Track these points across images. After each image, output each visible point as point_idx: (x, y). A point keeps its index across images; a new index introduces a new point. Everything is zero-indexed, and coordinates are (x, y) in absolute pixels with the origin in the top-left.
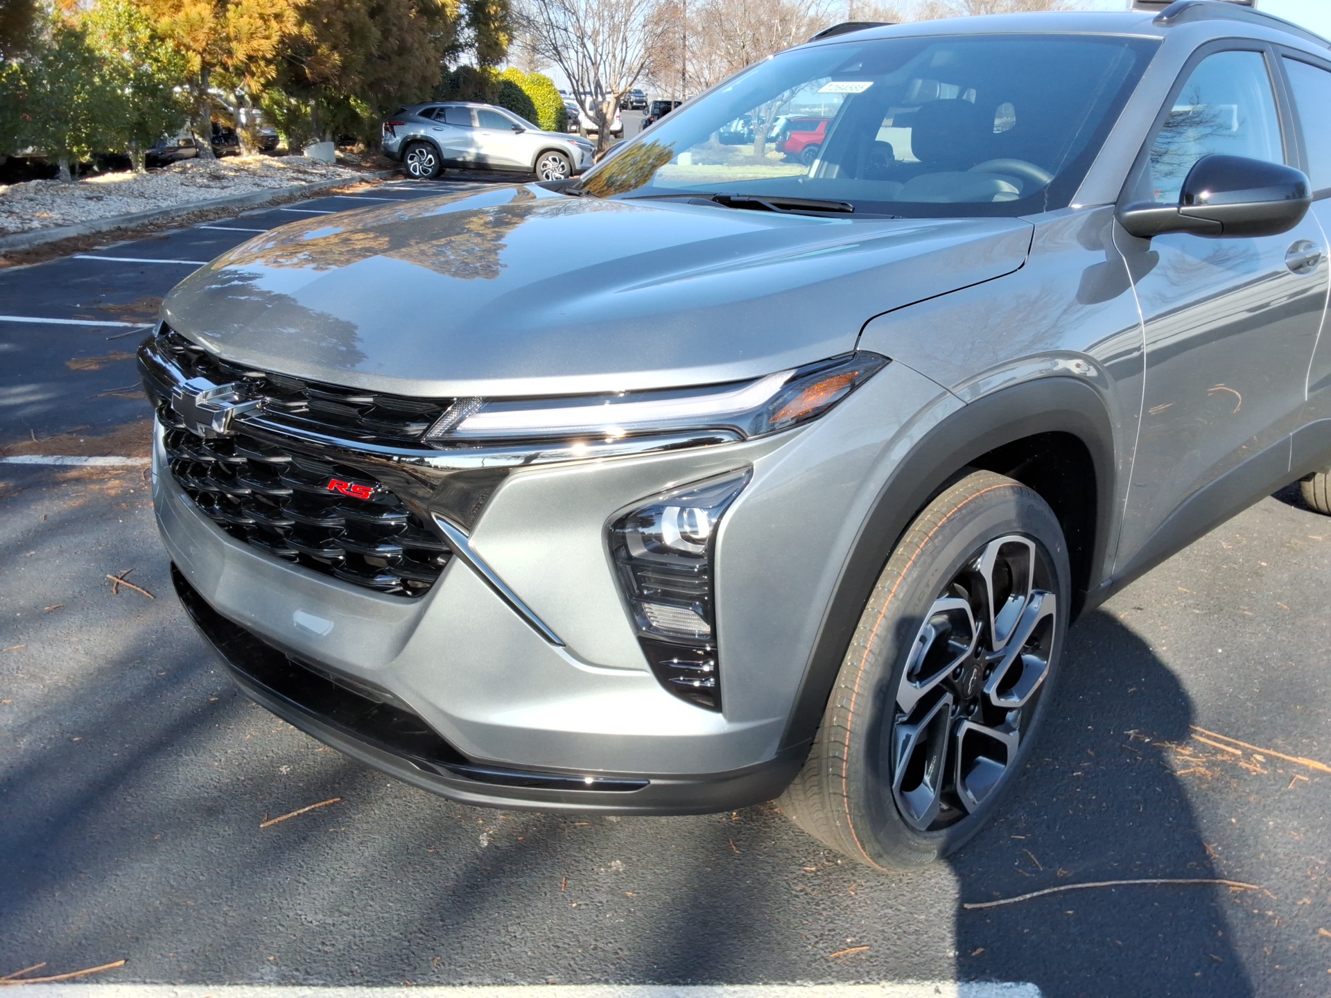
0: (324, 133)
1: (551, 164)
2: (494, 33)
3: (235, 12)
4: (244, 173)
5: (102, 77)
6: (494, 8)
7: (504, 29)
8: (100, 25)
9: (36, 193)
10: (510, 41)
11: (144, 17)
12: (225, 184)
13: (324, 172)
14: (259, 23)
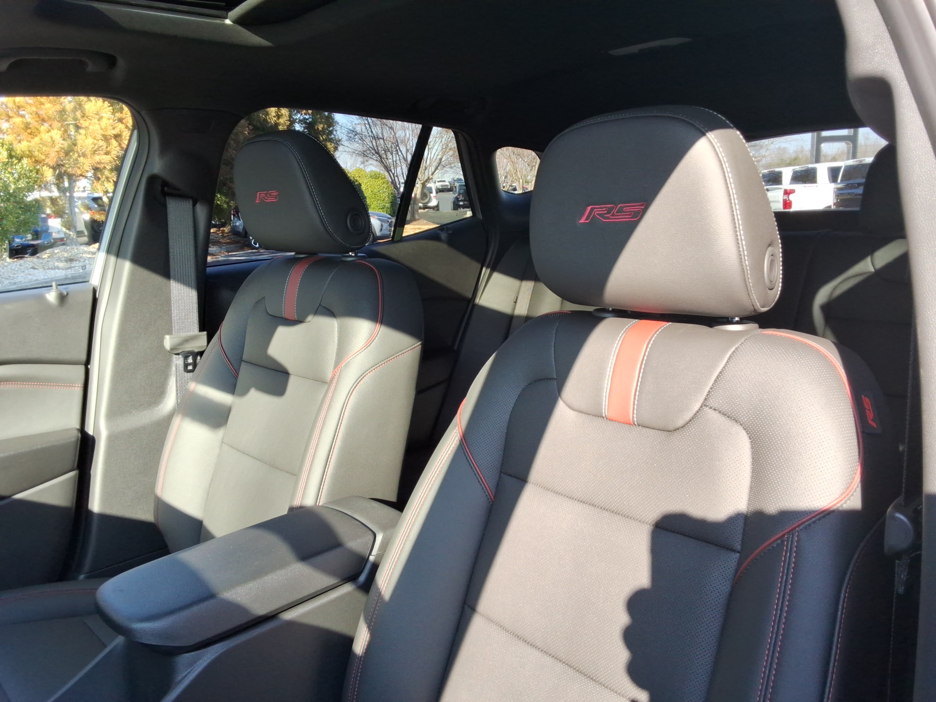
6: (322, 126)
7: (331, 140)
10: (336, 149)
14: (101, 143)
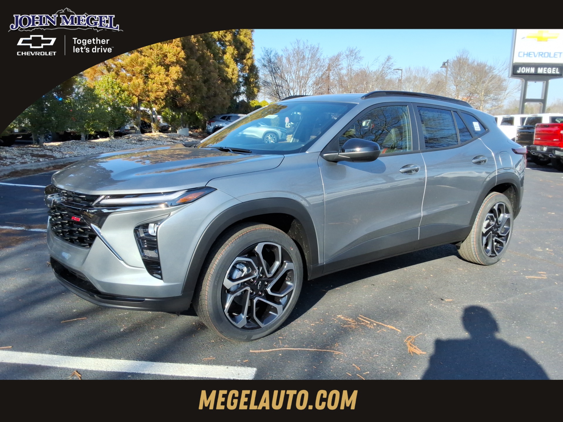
0: (186, 125)
1: (269, 138)
2: (252, 88)
3: (151, 82)
4: (151, 139)
5: (99, 104)
6: (253, 79)
7: (255, 87)
8: (101, 86)
9: (71, 145)
10: (258, 91)
11: (118, 83)
12: (142, 143)
13: (182, 139)
14: (160, 86)
